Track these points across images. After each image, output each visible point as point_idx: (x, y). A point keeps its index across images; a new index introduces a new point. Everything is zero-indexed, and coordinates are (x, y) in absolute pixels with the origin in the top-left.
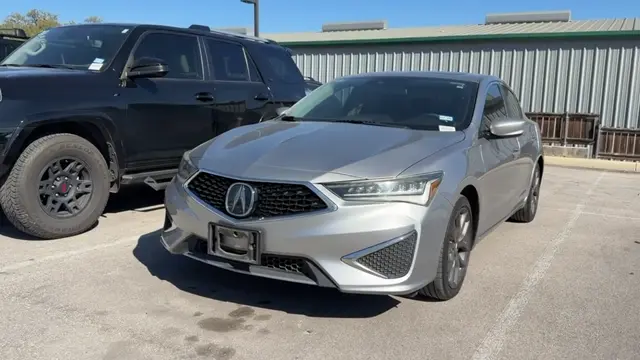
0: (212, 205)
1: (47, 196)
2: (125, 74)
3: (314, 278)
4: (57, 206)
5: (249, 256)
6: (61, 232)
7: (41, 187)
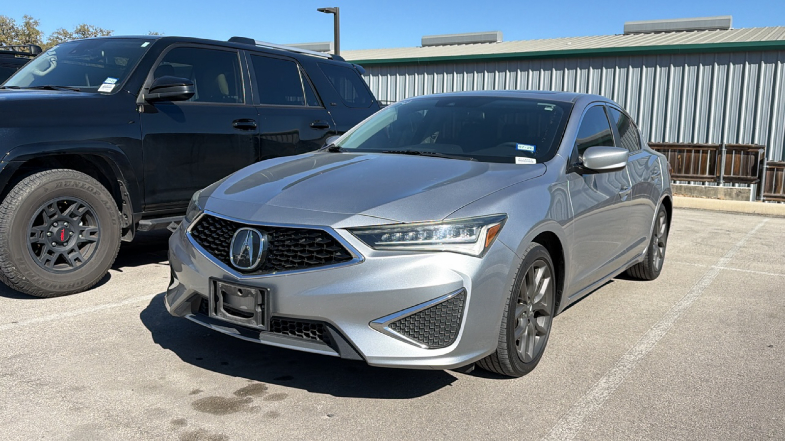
0: (216, 256)
1: (42, 245)
2: (142, 97)
3: (336, 348)
4: (54, 257)
5: (256, 320)
6: (57, 290)
7: (33, 235)
